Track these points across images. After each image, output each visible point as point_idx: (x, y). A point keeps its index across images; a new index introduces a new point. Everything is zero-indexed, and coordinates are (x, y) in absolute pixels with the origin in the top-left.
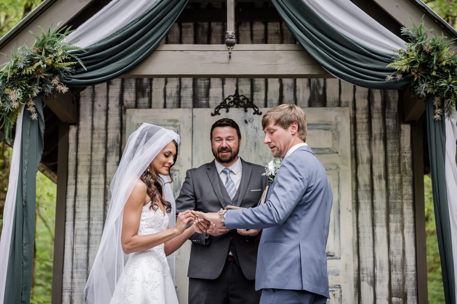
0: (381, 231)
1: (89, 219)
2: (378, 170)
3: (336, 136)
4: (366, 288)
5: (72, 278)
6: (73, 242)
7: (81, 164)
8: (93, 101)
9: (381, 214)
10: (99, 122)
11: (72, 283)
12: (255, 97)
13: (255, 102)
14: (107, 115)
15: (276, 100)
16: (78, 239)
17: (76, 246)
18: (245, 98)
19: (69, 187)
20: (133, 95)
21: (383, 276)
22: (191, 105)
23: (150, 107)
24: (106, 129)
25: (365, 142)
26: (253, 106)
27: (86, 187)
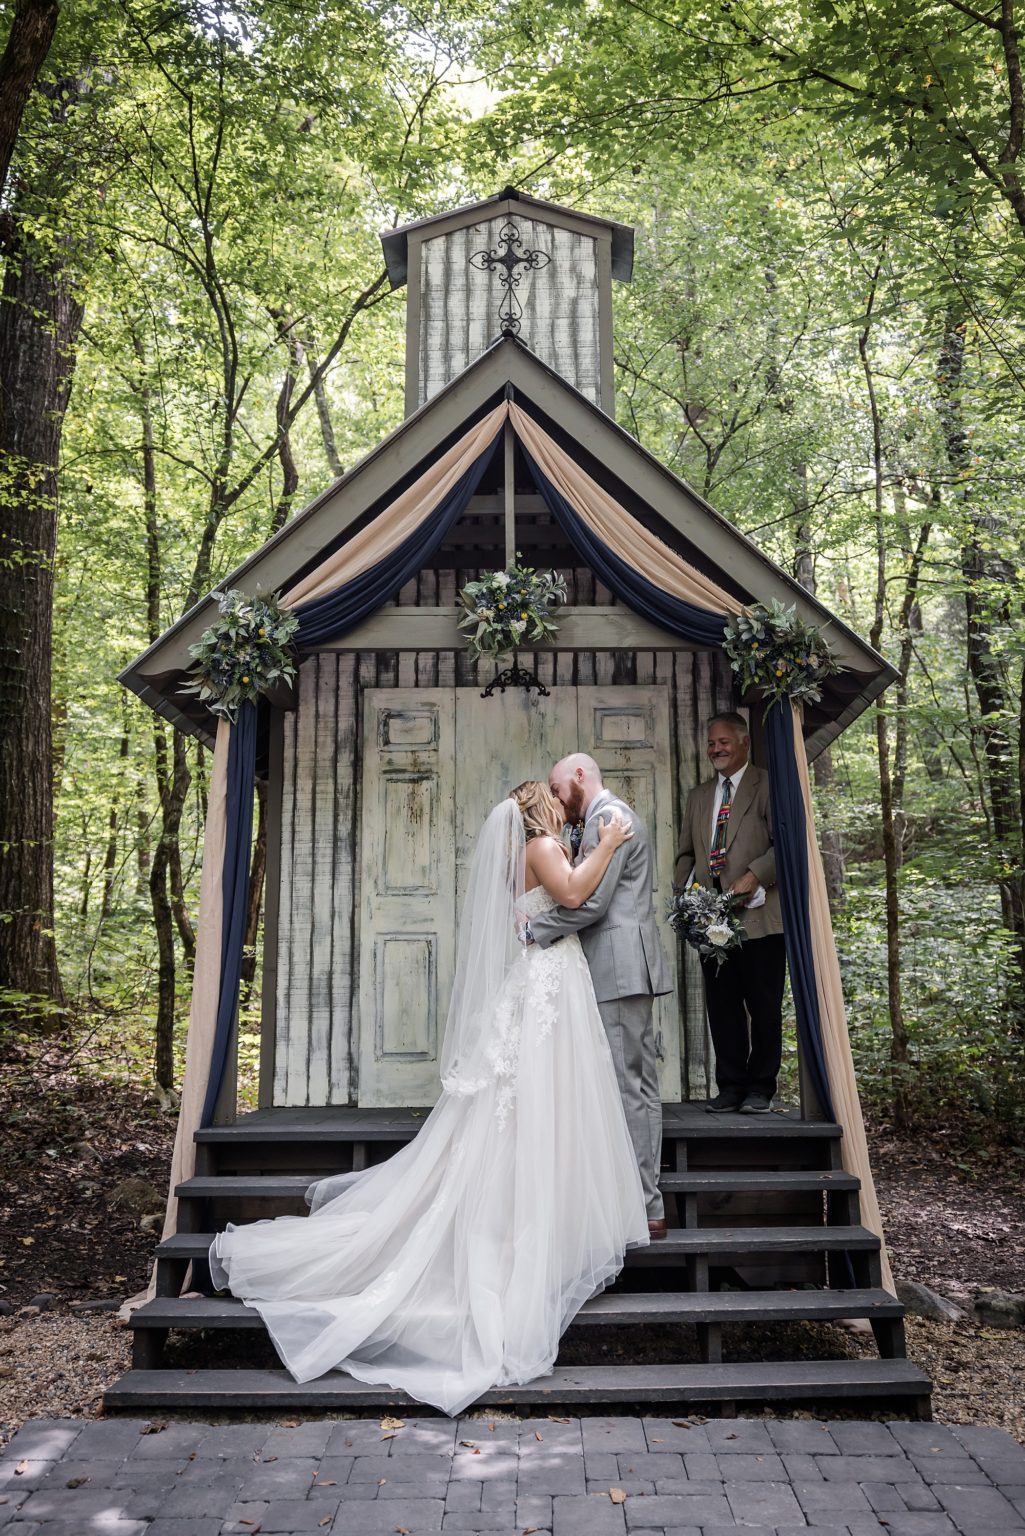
1: (314, 841)
3: (651, 726)
5: (291, 922)
6: (292, 873)
7: (301, 765)
8: (317, 678)
10: (326, 706)
11: (291, 930)
12: (540, 671)
13: (540, 678)
14: (337, 697)
15: (568, 675)
16: (299, 868)
17: (296, 878)
18: (527, 673)
19: (285, 797)
20: (372, 670)
22: (452, 682)
23: (396, 685)
24: (336, 716)
25: (689, 732)
26: (538, 684)
27: (310, 796)
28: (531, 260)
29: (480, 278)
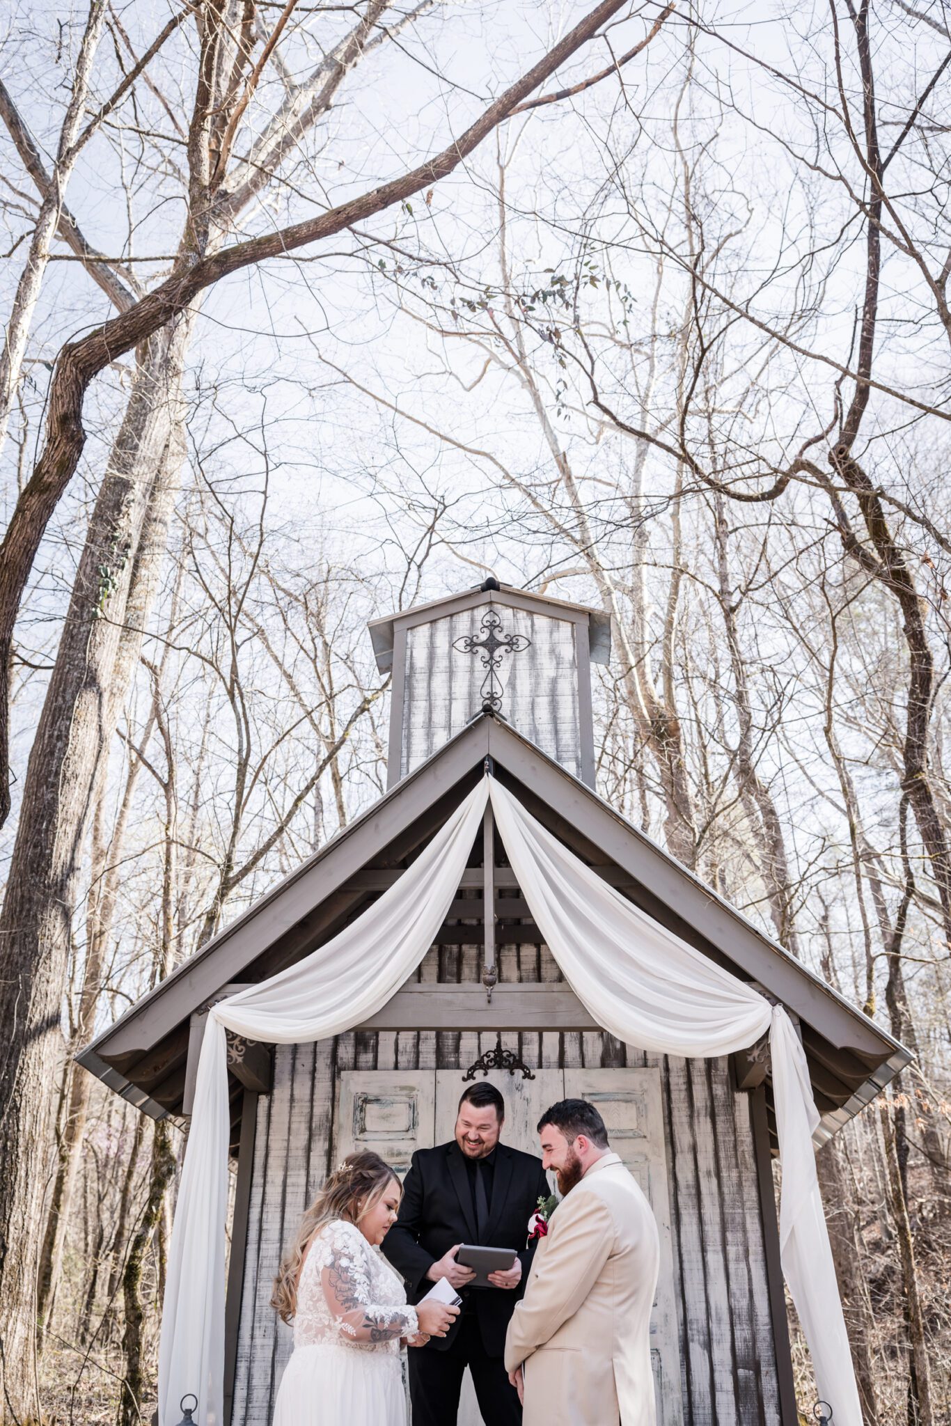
0: (715, 1259)
1: (281, 1240)
2: (706, 1162)
3: (642, 1113)
4: (697, 1351)
5: (252, 1338)
6: (257, 1279)
7: (272, 1154)
8: (294, 1059)
9: (713, 1232)
10: (302, 1090)
11: (252, 1346)
12: (524, 1052)
13: (525, 1059)
14: (313, 1079)
15: (554, 1057)
16: (264, 1273)
17: (261, 1284)
18: (511, 1055)
19: (254, 1190)
20: (351, 1050)
21: (721, 1332)
22: (433, 1065)
23: (375, 1068)
24: (312, 1100)
25: (685, 1120)
26: (523, 1067)
27: (280, 1190)
28: (511, 643)
29: (462, 660)
